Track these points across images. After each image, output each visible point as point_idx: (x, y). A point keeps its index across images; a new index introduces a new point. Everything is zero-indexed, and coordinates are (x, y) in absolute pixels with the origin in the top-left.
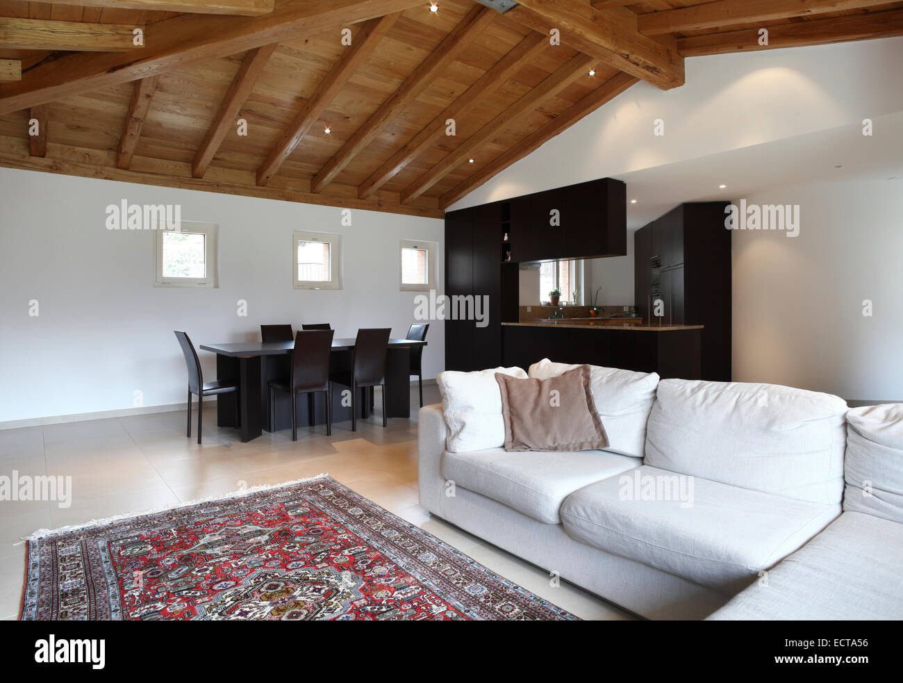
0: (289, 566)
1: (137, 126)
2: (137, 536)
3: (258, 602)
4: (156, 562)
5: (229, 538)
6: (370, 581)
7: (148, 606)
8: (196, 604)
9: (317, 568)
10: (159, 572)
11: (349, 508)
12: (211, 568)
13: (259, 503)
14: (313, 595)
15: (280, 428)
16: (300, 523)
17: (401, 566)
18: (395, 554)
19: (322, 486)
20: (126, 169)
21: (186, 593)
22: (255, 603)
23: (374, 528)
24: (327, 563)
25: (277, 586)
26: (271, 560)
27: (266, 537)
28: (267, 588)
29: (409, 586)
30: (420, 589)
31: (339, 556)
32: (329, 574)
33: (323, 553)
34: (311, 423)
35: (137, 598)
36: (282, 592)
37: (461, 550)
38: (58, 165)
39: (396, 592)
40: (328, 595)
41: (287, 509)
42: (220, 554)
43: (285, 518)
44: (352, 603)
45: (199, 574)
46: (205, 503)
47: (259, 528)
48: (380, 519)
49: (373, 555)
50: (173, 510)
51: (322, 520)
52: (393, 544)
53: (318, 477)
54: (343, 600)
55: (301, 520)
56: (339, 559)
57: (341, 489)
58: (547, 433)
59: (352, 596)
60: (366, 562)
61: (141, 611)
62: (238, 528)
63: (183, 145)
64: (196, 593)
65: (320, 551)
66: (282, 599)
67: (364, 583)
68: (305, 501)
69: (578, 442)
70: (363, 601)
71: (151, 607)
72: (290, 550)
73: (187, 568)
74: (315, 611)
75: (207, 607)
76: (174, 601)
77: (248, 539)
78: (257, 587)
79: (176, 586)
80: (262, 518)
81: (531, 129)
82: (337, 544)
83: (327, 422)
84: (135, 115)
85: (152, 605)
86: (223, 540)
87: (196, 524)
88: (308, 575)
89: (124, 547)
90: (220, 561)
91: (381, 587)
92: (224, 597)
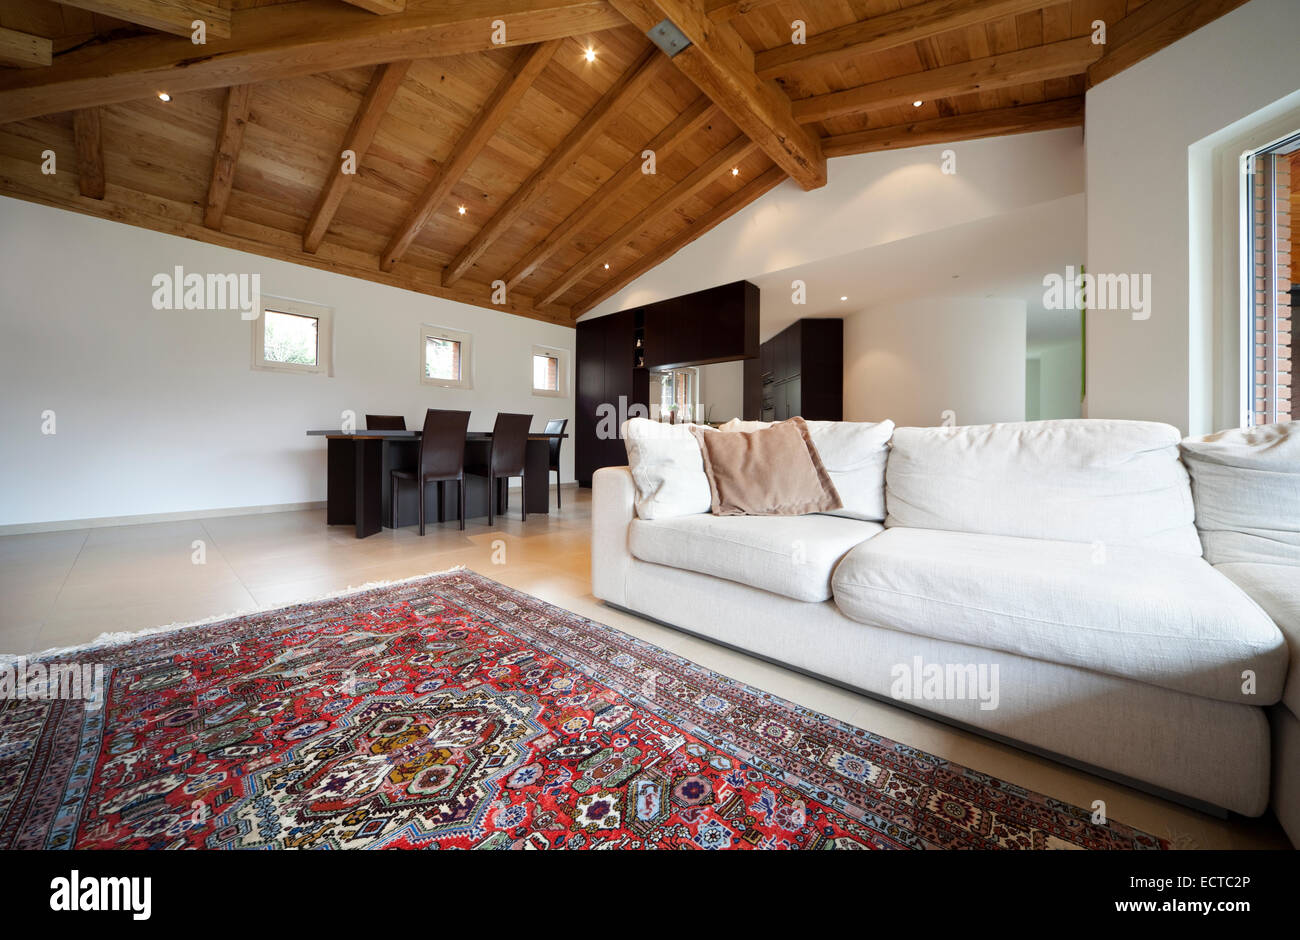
0: (420, 689)
1: (227, 168)
2: (170, 658)
3: (365, 757)
4: (189, 699)
5: (324, 651)
6: (551, 703)
7: (146, 786)
8: (244, 773)
9: (464, 689)
10: (190, 715)
11: (498, 602)
12: (287, 702)
13: (374, 602)
14: (464, 735)
15: (403, 525)
16: (433, 625)
17: (591, 675)
18: (576, 659)
19: (458, 580)
20: (217, 230)
21: (232, 752)
22: (360, 761)
23: (537, 626)
24: (480, 679)
25: (400, 724)
26: (389, 680)
27: (383, 647)
28: (383, 730)
29: (613, 706)
30: (631, 710)
31: (495, 668)
32: (484, 697)
33: (471, 665)
34: (441, 519)
35: (129, 769)
36: (409, 733)
37: (666, 647)
38: (122, 212)
39: (597, 719)
40: (488, 734)
41: (414, 608)
42: (306, 676)
43: (410, 619)
44: (530, 744)
45: (264, 713)
46: (294, 606)
47: (372, 635)
48: (543, 614)
49: (545, 662)
50: (241, 618)
51: (464, 619)
52: (569, 645)
53: (452, 570)
54: (514, 740)
55: (434, 620)
56: (499, 672)
57: (484, 582)
58: (766, 492)
59: (529, 732)
60: (538, 673)
61: (127, 797)
62: (340, 636)
63: (291, 209)
64: (251, 750)
65: (466, 661)
66: (409, 749)
67: (543, 707)
68: (437, 597)
69: (803, 503)
70: (549, 739)
71: (150, 788)
72: (420, 664)
73: (244, 703)
74: (470, 767)
75: (265, 776)
76: (204, 769)
77: (355, 650)
78: (365, 729)
79: (215, 738)
80: (377, 622)
81: (667, 234)
82: (489, 650)
83: (459, 517)
84: (223, 150)
85: (156, 783)
86: (314, 655)
87: (274, 635)
88: (452, 701)
89: (139, 677)
90: (305, 688)
91: (572, 713)
92: (302, 752)
